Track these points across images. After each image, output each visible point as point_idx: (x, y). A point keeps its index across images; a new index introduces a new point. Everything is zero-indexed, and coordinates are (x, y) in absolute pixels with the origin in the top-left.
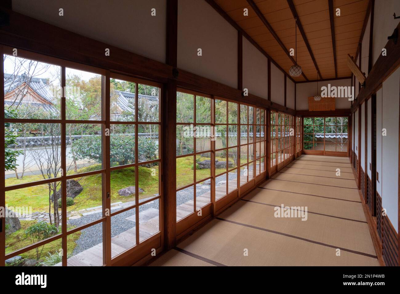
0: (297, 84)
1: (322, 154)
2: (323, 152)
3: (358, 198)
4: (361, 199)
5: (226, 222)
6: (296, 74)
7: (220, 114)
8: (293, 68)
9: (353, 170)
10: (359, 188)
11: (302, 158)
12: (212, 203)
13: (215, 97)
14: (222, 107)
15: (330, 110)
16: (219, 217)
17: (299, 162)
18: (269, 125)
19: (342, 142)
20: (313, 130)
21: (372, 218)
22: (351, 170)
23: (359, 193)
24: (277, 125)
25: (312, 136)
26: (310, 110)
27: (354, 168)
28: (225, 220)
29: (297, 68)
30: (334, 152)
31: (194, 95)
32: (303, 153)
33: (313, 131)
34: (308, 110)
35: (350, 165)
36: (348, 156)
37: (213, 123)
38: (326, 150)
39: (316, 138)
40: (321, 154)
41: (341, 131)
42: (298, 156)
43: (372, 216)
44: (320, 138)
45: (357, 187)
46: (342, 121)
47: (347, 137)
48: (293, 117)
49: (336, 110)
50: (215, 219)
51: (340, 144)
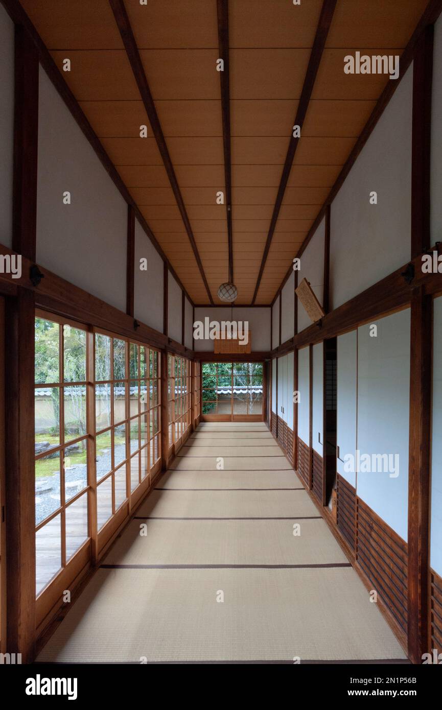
0: (195, 309)
1: (229, 419)
2: (230, 416)
3: (298, 483)
4: (303, 483)
5: (124, 569)
6: (229, 298)
7: (45, 352)
8: (225, 287)
9: (277, 441)
10: (295, 467)
11: (204, 429)
12: (91, 539)
13: (96, 328)
14: (52, 338)
15: (244, 353)
16: (105, 562)
17: (200, 435)
18: (165, 377)
19: (251, 399)
20: (212, 382)
21: (325, 509)
22: (273, 442)
23: (298, 474)
24: (173, 378)
25: (211, 391)
26: (216, 352)
27: (277, 438)
28: (119, 565)
29: (231, 288)
30: (245, 415)
31: (60, 324)
32: (202, 420)
33: (212, 384)
34: (214, 352)
35: (269, 434)
36: (263, 419)
37: (91, 380)
38: (235, 413)
39: (216, 394)
40: (226, 419)
41: (250, 383)
42: (196, 426)
43: (324, 506)
44: (222, 394)
45: (291, 467)
46: (253, 368)
47: (262, 391)
48: (190, 362)
49: (251, 352)
50: (101, 569)
51: (249, 402)
